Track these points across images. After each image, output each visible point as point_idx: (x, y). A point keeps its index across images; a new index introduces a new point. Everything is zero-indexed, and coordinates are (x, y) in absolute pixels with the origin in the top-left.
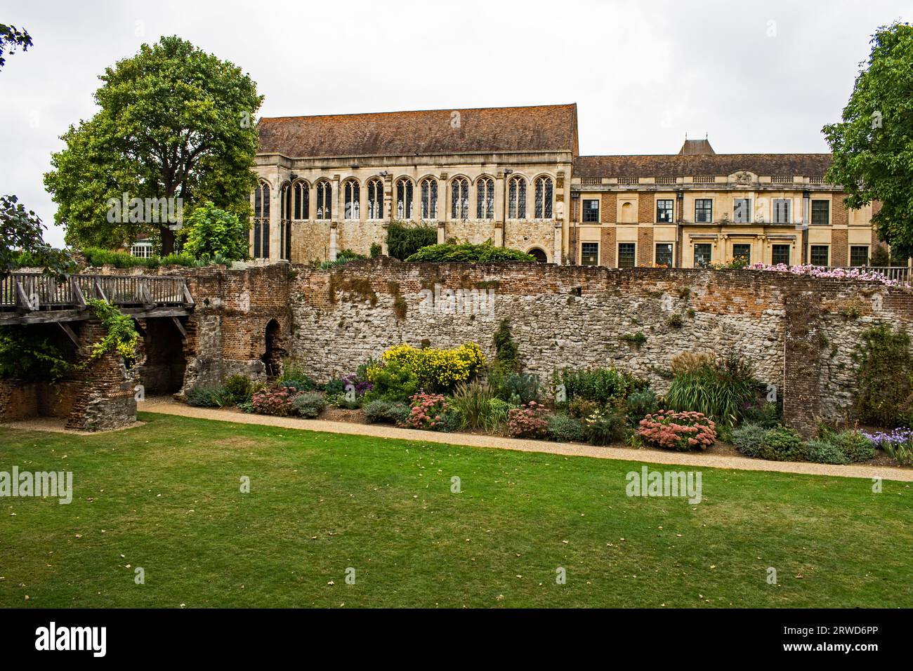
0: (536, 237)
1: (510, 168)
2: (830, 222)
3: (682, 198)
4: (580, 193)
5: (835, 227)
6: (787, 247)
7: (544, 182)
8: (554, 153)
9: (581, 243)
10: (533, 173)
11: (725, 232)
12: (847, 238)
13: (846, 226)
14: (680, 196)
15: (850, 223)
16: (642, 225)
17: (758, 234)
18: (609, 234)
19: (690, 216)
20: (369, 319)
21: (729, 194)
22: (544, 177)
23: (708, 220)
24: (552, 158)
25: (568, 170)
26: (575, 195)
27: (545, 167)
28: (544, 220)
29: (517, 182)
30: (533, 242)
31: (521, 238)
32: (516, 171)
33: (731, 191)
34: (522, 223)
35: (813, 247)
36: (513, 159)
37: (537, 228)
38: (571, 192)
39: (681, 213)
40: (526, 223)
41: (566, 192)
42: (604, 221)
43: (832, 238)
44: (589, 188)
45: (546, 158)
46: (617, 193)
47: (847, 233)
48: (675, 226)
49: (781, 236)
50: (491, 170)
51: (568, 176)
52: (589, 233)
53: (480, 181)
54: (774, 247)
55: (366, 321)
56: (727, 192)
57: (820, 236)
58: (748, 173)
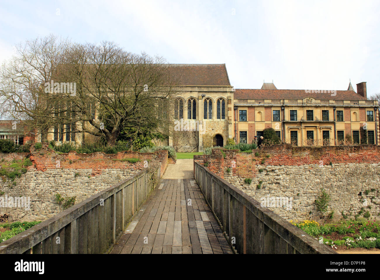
0: (218, 128)
1: (204, 94)
2: (344, 120)
3: (284, 110)
4: (238, 107)
5: (346, 122)
6: (328, 131)
7: (221, 101)
8: (226, 87)
9: (239, 131)
10: (215, 97)
11: (303, 125)
12: (351, 127)
13: (350, 122)
14: (283, 109)
15: (352, 121)
16: (266, 122)
17: (317, 126)
18: (252, 127)
19: (287, 118)
20: (278, 181)
21: (304, 108)
22: (221, 99)
23: (295, 119)
24: (225, 90)
25: (232, 95)
26: (236, 108)
27: (222, 94)
28: (222, 120)
29: (208, 101)
30: (216, 131)
31: (211, 129)
32: (208, 95)
33: (305, 107)
34: (211, 122)
35: (338, 131)
36: (205, 90)
37: (218, 124)
38: (234, 106)
39: (284, 117)
40: (213, 122)
41: (232, 106)
42: (249, 120)
43: (345, 127)
44: (242, 104)
45: (221, 89)
46: (255, 107)
47: (351, 125)
48: (281, 123)
49: (326, 127)
50: (195, 95)
51: (232, 98)
52: (243, 127)
53: (189, 101)
54: (323, 131)
55: (276, 183)
56: (303, 107)
57: (340, 126)
58: (311, 98)
